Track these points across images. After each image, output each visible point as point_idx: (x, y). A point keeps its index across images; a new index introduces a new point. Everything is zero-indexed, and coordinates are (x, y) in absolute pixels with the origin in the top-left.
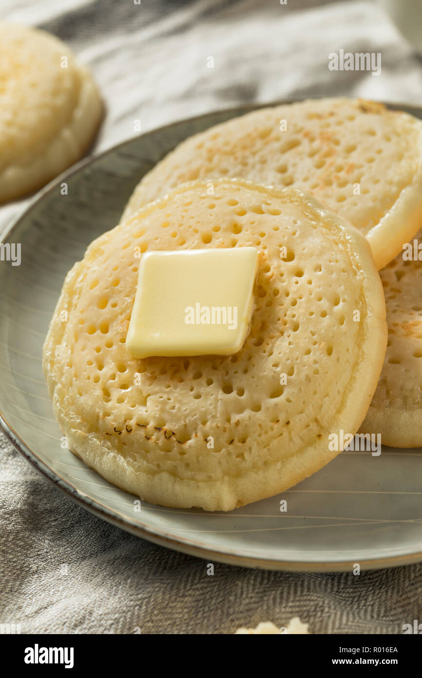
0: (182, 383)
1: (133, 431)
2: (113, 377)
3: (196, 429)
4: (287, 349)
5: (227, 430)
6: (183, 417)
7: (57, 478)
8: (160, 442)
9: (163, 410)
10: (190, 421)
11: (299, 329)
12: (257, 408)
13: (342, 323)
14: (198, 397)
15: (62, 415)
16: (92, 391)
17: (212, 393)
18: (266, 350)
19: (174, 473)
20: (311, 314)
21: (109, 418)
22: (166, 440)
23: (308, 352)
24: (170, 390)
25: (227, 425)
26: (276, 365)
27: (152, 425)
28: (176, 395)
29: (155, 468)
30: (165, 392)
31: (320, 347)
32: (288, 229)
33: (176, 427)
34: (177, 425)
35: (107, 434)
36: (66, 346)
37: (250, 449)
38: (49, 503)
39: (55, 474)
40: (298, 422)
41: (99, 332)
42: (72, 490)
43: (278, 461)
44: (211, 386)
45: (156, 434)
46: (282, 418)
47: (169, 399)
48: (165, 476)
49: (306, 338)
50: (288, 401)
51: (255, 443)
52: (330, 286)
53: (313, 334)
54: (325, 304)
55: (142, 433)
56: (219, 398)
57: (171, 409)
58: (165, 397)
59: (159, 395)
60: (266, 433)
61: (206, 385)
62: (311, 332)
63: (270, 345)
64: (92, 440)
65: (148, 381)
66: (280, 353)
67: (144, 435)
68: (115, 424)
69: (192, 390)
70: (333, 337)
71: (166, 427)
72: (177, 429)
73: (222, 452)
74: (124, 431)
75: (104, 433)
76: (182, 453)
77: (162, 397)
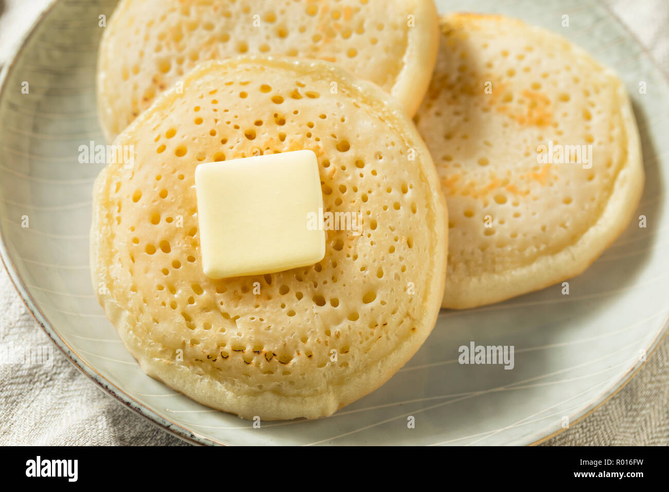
0: (271, 301)
1: (229, 357)
2: (191, 301)
3: (296, 347)
4: (371, 251)
5: (328, 343)
6: (281, 337)
7: (167, 424)
8: (262, 366)
9: (257, 332)
10: (289, 340)
11: (378, 226)
12: (354, 317)
13: (414, 211)
14: (291, 314)
15: (139, 344)
16: (172, 318)
17: (306, 307)
18: (350, 254)
19: (277, 392)
20: (385, 208)
21: (199, 346)
22: (268, 363)
23: (392, 250)
24: (261, 310)
25: (328, 339)
26: (363, 269)
27: (249, 349)
28: (268, 314)
29: (257, 389)
30: (255, 313)
31: (402, 242)
32: (335, 115)
33: (276, 348)
34: (276, 345)
35: (197, 360)
36: (122, 266)
37: (353, 357)
38: (131, 429)
39: (163, 419)
40: (393, 320)
41: (159, 251)
42: (189, 435)
43: (377, 362)
44: (302, 300)
45: (255, 358)
46: (380, 321)
47: (261, 320)
48: (269, 396)
49: (386, 235)
50: (383, 303)
51: (357, 351)
52: (395, 173)
53: (392, 230)
54: (395, 194)
55: (239, 358)
56: (315, 312)
57: (266, 330)
58: (257, 318)
59: (250, 316)
60: (367, 339)
61: (296, 299)
62: (390, 227)
63: (353, 248)
64: (179, 368)
65: (232, 302)
66: (365, 256)
67: (243, 360)
68: (208, 352)
69: (283, 306)
70: (411, 228)
71: (265, 349)
72: (277, 349)
73: (327, 365)
74: (219, 358)
75: (194, 360)
76: (286, 373)
77: (253, 319)
